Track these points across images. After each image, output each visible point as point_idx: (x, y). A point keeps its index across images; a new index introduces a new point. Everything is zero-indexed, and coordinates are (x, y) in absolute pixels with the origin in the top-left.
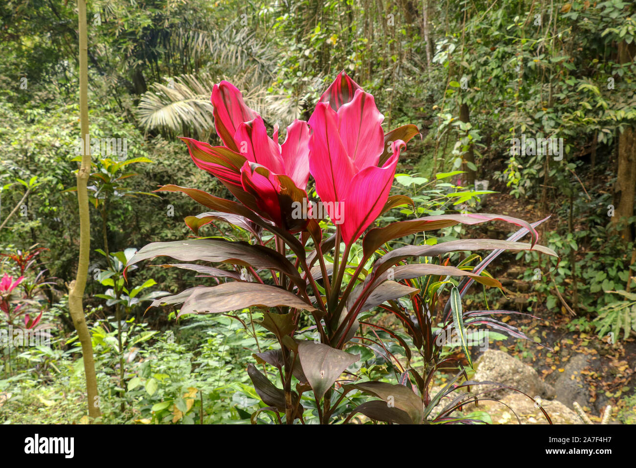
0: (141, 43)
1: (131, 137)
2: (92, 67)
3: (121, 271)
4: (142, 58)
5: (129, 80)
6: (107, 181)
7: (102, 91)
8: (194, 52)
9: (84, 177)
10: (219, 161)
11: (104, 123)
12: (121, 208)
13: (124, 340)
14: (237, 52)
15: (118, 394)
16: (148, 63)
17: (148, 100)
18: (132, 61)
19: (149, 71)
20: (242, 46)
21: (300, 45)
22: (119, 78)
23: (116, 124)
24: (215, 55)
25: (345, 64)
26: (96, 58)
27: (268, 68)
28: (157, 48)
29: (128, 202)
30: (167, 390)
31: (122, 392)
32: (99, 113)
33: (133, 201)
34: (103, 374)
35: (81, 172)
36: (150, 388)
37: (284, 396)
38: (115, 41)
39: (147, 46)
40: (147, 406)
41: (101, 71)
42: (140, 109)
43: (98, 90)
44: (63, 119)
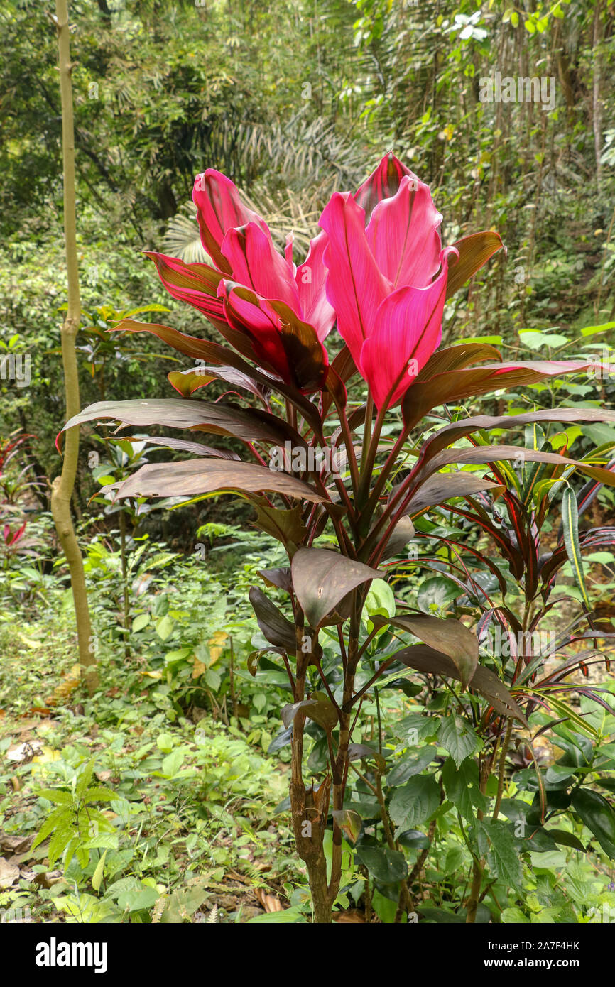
0: (169, 144)
1: (155, 281)
2: (102, 180)
3: (126, 465)
4: (171, 167)
5: (153, 198)
6: (106, 338)
7: (114, 215)
8: (245, 155)
9: (70, 331)
10: (199, 286)
11: (118, 261)
12: (141, 382)
13: (132, 563)
14: (307, 155)
15: (121, 637)
16: (179, 174)
17: (179, 228)
18: (156, 170)
19: (181, 185)
20: (315, 145)
21: (400, 142)
22: (139, 195)
23: (134, 262)
24: (276, 159)
25: (466, 170)
26: (107, 168)
27: (353, 178)
28: (192, 151)
29: (151, 374)
30: (185, 633)
31: (127, 634)
32: (111, 247)
33: (159, 373)
34: (101, 608)
35: (67, 325)
36: (163, 629)
37: (294, 631)
38: (134, 142)
39: (178, 148)
40: (160, 655)
41: (113, 187)
42: (167, 239)
43: (108, 214)
44: (61, 256)
